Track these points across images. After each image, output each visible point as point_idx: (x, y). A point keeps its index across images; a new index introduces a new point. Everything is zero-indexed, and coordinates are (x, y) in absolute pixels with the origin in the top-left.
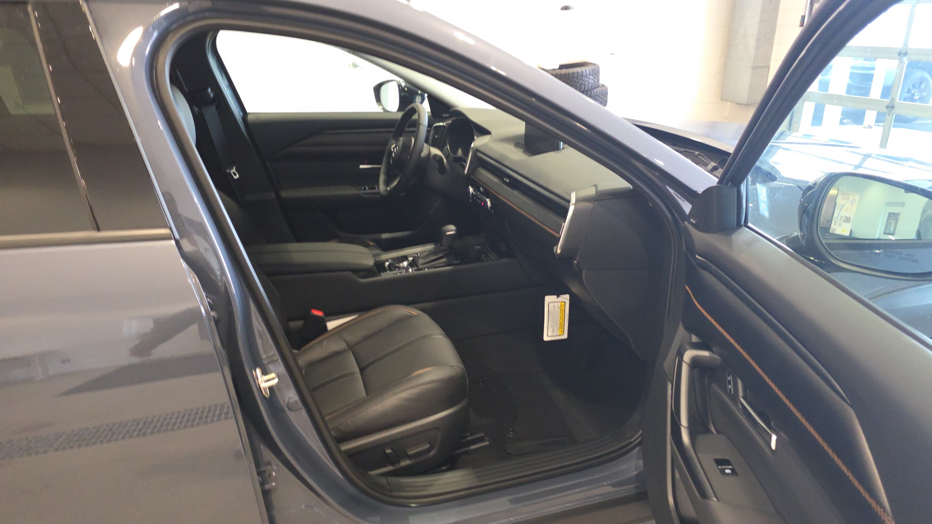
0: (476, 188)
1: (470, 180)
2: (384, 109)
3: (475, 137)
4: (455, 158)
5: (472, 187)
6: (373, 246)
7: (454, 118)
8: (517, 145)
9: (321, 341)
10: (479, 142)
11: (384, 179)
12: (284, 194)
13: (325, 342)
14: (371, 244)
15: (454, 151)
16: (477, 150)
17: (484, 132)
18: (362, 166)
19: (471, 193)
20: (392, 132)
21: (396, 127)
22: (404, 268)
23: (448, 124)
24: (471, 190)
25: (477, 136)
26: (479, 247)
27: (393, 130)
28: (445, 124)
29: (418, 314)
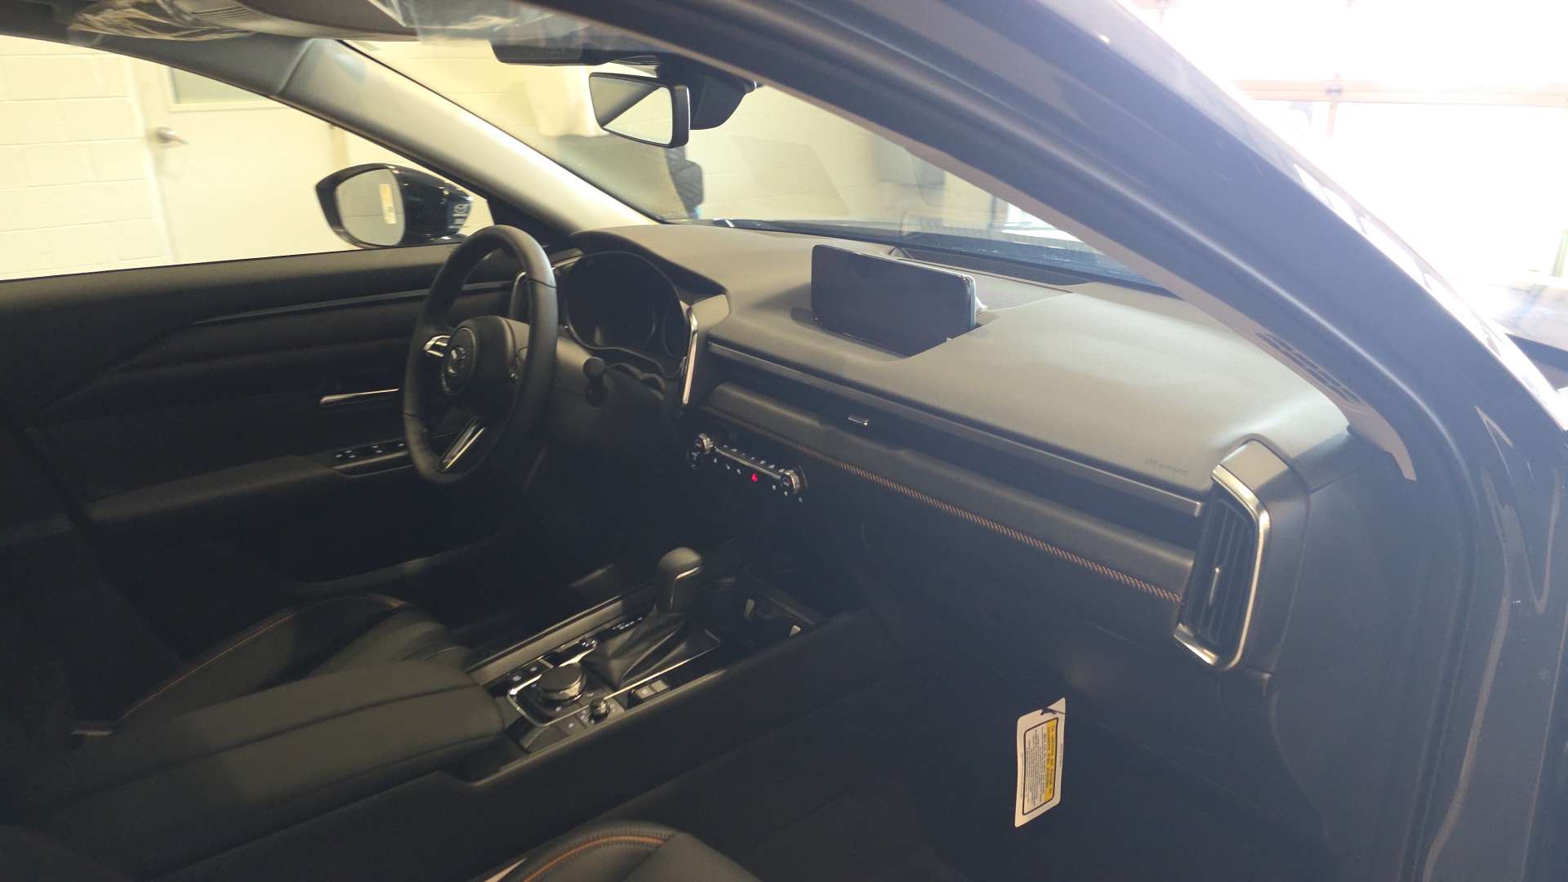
0: (718, 434)
1: (700, 416)
3: (695, 304)
5: (709, 436)
6: (400, 610)
8: (798, 315)
10: (703, 316)
12: (101, 512)
16: (707, 339)
17: (709, 288)
18: (326, 399)
20: (420, 298)
21: (433, 284)
23: (561, 269)
24: (707, 442)
25: (693, 302)
26: (731, 580)
27: (426, 292)
29: (665, 841)
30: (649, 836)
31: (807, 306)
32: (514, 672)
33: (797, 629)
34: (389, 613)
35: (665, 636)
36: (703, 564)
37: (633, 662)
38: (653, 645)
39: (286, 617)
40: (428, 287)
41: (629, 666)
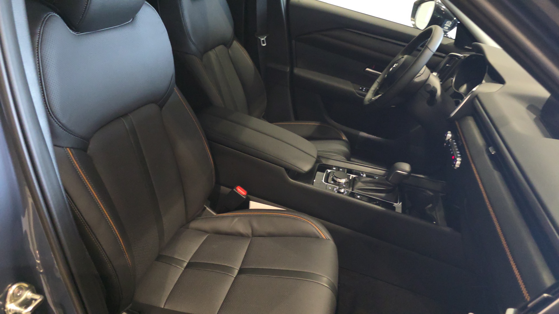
0: (455, 136)
2: (414, 25)
3: (484, 81)
4: (455, 92)
5: (452, 133)
6: (344, 140)
7: (474, 53)
9: (234, 217)
11: (376, 89)
12: (296, 71)
13: (236, 219)
14: (344, 138)
15: (458, 85)
16: (476, 97)
18: (368, 69)
19: (447, 138)
20: (404, 46)
22: (339, 184)
23: (465, 56)
24: (449, 135)
25: (487, 82)
27: (406, 44)
28: (462, 55)
29: (326, 239)
30: (324, 234)
31: (540, 108)
32: (335, 167)
33: (435, 223)
34: (340, 139)
35: (382, 188)
36: (409, 173)
37: (365, 187)
38: (375, 187)
39: (317, 124)
40: (407, 43)
41: (363, 187)
